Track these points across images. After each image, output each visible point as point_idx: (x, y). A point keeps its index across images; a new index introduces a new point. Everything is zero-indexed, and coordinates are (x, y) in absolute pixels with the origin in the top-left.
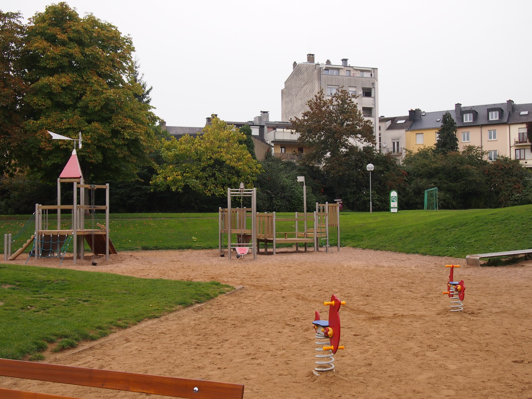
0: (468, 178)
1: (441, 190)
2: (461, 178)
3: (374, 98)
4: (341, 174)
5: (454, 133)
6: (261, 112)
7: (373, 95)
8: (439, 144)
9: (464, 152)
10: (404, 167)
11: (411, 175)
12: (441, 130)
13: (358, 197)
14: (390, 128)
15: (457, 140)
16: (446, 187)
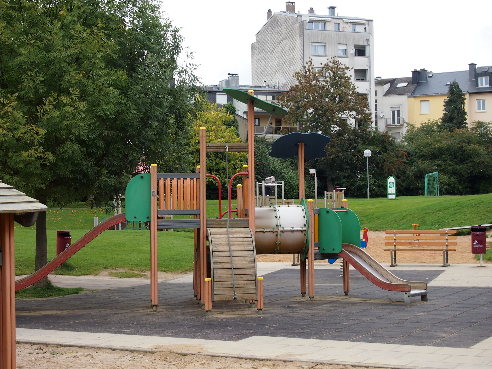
0: (476, 160)
1: (445, 174)
2: (468, 160)
3: (369, 57)
4: (334, 156)
5: (462, 106)
6: (229, 74)
7: (367, 54)
8: (445, 118)
9: (473, 129)
10: (404, 147)
11: (412, 156)
12: (448, 102)
13: (352, 181)
14: (388, 93)
15: (465, 113)
16: (451, 170)
